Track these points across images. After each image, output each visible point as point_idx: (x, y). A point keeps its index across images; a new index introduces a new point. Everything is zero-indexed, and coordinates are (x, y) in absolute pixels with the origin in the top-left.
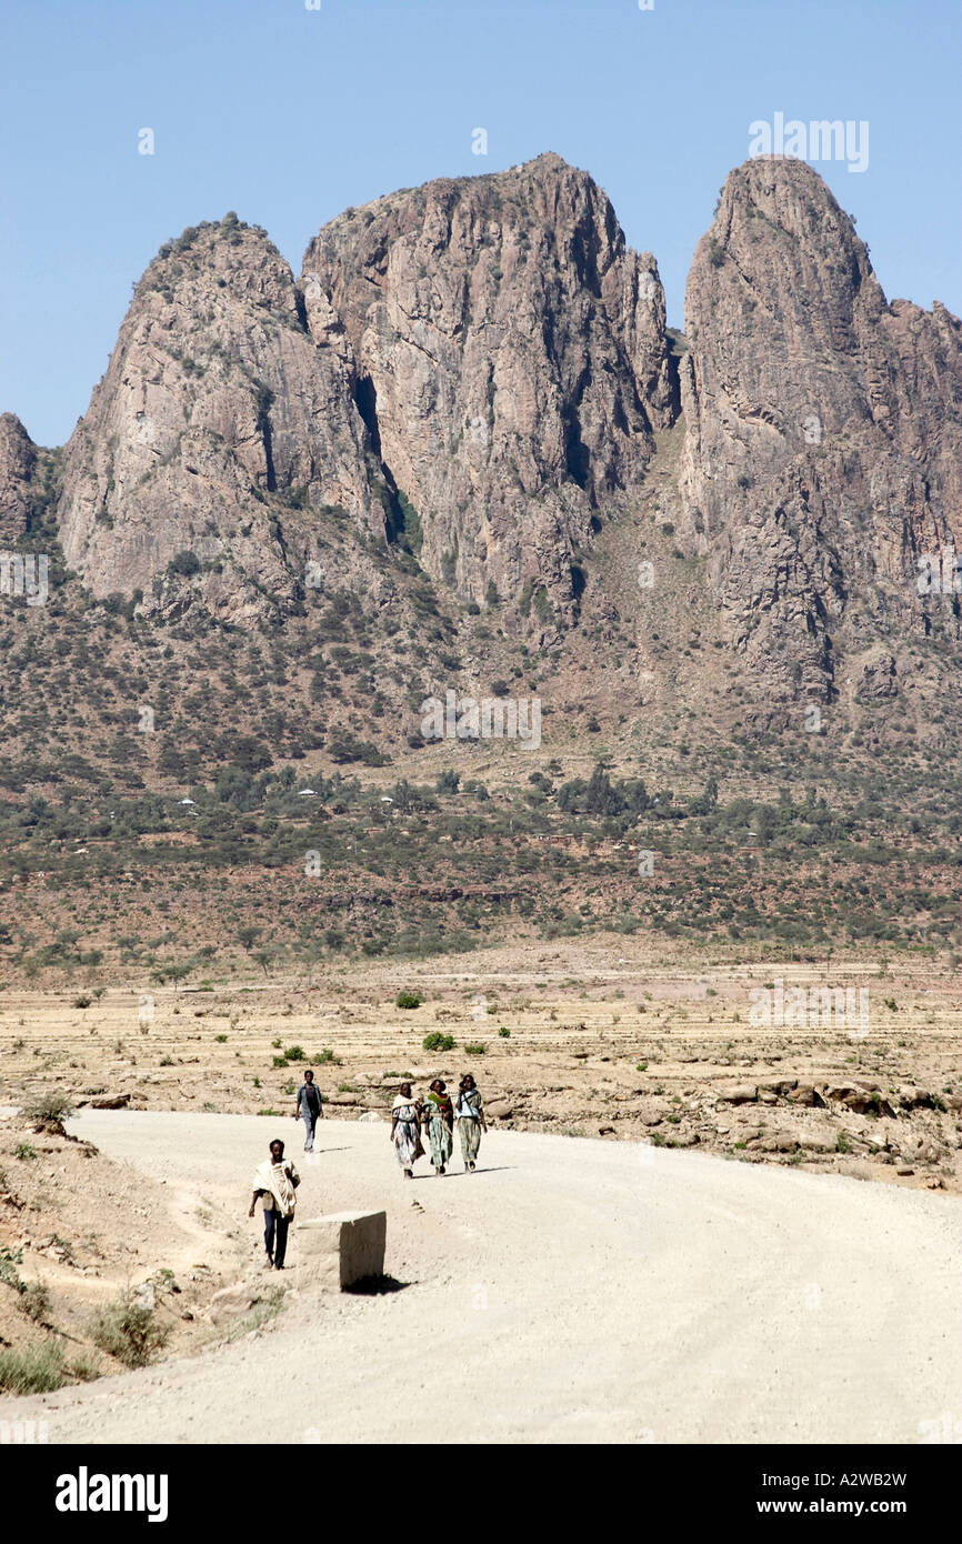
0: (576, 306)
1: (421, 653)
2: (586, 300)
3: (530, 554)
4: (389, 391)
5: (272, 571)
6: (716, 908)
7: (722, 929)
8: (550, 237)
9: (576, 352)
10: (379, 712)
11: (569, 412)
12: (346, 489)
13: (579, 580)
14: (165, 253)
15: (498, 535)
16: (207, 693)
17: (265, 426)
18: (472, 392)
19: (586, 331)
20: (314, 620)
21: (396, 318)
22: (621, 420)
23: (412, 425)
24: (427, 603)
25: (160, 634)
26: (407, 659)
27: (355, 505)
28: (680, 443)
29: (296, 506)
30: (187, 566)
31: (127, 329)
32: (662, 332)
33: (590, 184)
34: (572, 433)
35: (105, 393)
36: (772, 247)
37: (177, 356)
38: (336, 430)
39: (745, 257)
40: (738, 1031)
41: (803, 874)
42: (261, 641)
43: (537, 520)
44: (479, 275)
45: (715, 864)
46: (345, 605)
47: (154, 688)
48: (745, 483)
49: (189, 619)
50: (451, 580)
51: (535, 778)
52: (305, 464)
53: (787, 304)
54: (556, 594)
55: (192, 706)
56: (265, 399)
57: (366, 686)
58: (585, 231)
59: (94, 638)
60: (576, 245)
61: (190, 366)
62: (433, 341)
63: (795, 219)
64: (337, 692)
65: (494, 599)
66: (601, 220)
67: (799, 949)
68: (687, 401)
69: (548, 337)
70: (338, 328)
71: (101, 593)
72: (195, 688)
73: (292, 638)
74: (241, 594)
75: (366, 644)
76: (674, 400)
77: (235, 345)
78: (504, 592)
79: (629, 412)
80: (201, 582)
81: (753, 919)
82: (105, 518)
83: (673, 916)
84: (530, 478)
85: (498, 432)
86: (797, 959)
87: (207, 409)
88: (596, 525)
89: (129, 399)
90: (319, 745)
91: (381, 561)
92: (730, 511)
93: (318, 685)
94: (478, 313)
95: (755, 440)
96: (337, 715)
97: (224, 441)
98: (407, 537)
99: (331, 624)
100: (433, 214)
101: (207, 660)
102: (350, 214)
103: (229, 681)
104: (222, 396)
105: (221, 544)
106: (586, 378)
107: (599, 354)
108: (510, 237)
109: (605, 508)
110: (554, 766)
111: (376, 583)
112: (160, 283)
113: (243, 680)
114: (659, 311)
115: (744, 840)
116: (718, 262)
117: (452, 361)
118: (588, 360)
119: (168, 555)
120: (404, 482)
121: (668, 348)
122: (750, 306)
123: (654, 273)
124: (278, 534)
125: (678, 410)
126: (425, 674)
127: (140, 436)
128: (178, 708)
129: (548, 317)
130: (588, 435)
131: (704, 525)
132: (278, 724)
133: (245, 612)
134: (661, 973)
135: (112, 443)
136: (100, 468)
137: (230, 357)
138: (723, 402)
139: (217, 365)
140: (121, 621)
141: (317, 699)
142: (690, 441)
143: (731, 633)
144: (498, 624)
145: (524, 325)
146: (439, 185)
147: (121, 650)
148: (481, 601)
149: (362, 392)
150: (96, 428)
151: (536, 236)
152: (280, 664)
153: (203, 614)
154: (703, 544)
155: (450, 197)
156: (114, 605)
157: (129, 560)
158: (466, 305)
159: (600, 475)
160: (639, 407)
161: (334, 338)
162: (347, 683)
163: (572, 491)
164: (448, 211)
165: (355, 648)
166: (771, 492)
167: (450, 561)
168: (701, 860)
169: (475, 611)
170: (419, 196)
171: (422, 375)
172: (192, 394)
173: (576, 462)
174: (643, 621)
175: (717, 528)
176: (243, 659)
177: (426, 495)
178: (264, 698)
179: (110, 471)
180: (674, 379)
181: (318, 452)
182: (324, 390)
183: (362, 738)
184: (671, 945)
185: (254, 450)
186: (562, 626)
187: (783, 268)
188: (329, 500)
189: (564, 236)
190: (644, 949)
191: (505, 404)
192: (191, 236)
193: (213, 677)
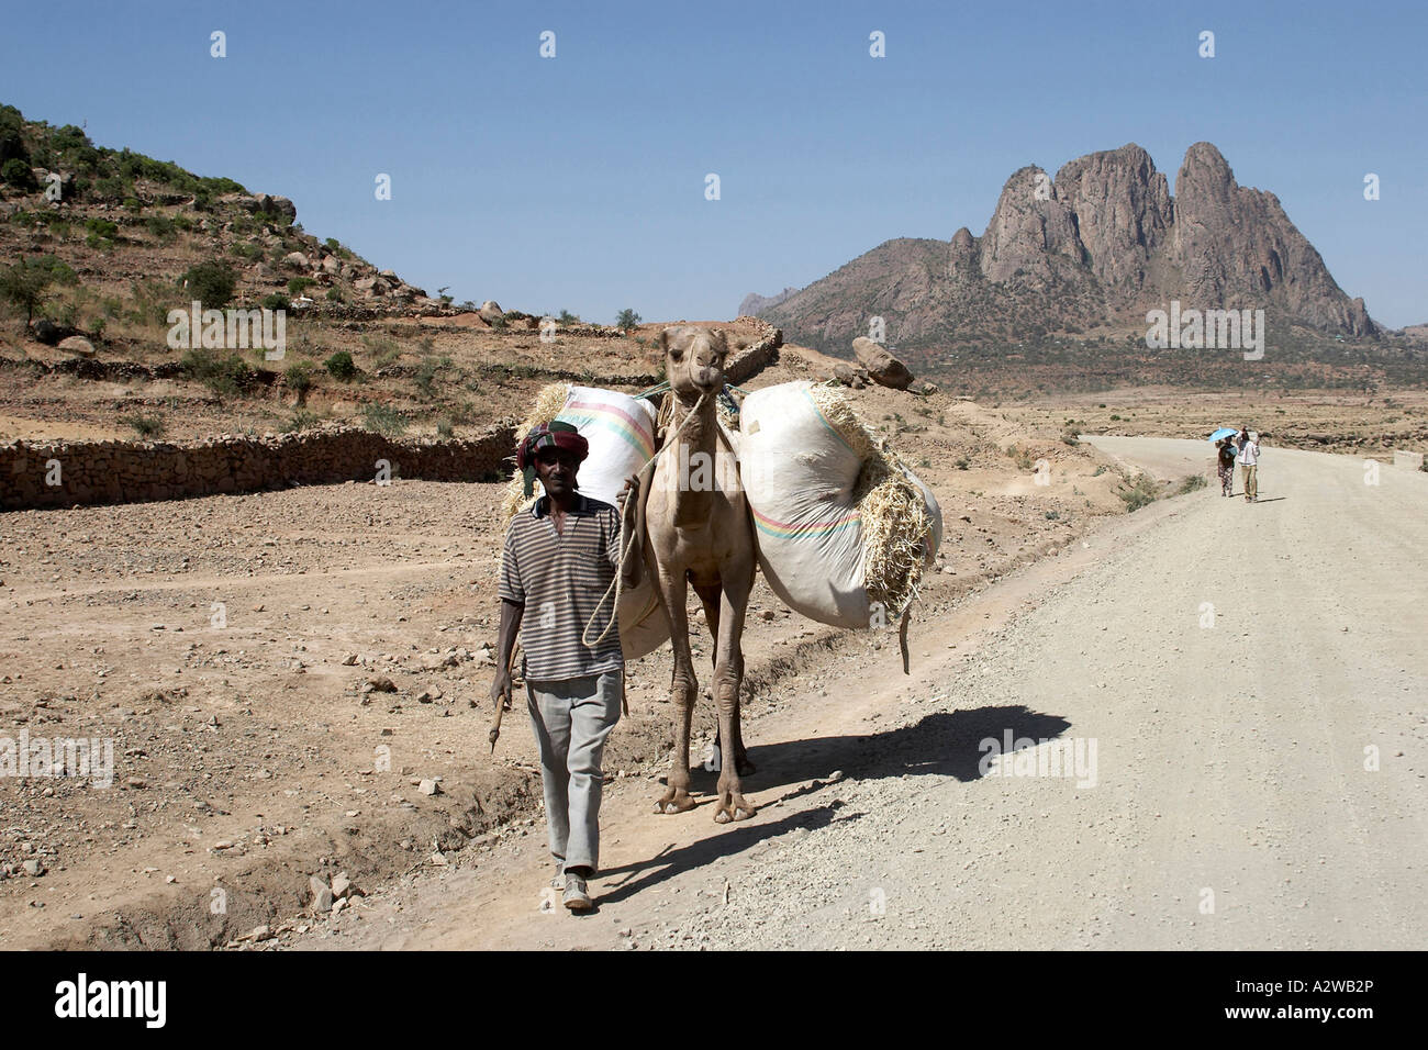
0: (1141, 190)
1: (1093, 299)
2: (1144, 188)
3: (1127, 268)
4: (1083, 217)
5: (1046, 274)
6: (1186, 377)
7: (1188, 384)
8: (1133, 169)
9: (1141, 204)
10: (1080, 317)
11: (1139, 223)
12: (1069, 248)
13: (1142, 275)
14: (1012, 177)
15: (1117, 261)
16: (1026, 312)
17: (1044, 229)
18: (1108, 217)
19: (1144, 198)
20: (1060, 289)
21: (1084, 195)
22: (1155, 225)
23: (1090, 228)
24: (1094, 283)
25: (1012, 294)
26: (1088, 301)
27: (1072, 253)
28: (1174, 233)
29: (1054, 254)
30: (1020, 273)
31: (1001, 200)
32: (1168, 197)
33: (1145, 152)
34: (1140, 229)
35: (994, 221)
36: (1202, 171)
37: (1016, 208)
38: (1066, 230)
39: (1194, 173)
40: (1206, 414)
41: (1213, 366)
42: (1043, 296)
43: (1129, 257)
44: (1110, 181)
45: (1186, 363)
46: (1069, 284)
47: (1010, 311)
48: (1194, 244)
49: (1021, 289)
50: (1102, 276)
51: (1129, 337)
52: (1056, 240)
53: (1207, 188)
54: (1135, 280)
55: (1022, 316)
56: (1044, 221)
57: (1076, 309)
58: (1144, 166)
59: (991, 296)
60: (1140, 171)
61: (1020, 211)
62: (1096, 202)
63: (1209, 161)
64: (1066, 311)
65: (1115, 281)
66: (1148, 163)
67: (1215, 389)
68: (1176, 219)
69: (1132, 200)
70: (1066, 198)
71: (993, 282)
72: (1022, 311)
73: (1053, 295)
74: (1037, 281)
75: (1076, 296)
76: (1172, 218)
77: (1034, 204)
78: (1119, 279)
79: (1158, 222)
80: (1024, 278)
81: (1198, 380)
82: (994, 258)
83: (1172, 380)
84: (1126, 242)
85: (1117, 229)
86: (1214, 392)
87: (1025, 224)
88: (1148, 258)
89: (1002, 222)
90: (1061, 328)
91: (1080, 271)
92: (1190, 253)
93: (1061, 309)
94: (1110, 193)
95: (1198, 231)
96: (1067, 318)
97: (1031, 234)
98: (1089, 263)
99: (1065, 290)
100: (1096, 162)
101: (1026, 302)
102: (1070, 163)
103: (1033, 308)
104: (1030, 219)
105: (1030, 266)
106: (1144, 212)
107: (1148, 205)
108: (1120, 169)
109: (1151, 252)
110: (1135, 333)
111: (1078, 277)
112: (1011, 186)
113: (1037, 308)
114: (1167, 191)
115: (1194, 356)
116: (1185, 175)
117: (1102, 207)
118: (1145, 206)
119: (1014, 269)
120: (1087, 246)
121: (1170, 202)
122: (1196, 189)
123: (1165, 180)
124: (1048, 262)
125: (1173, 222)
126: (1094, 305)
127: (1004, 236)
128: (1017, 317)
129: (1132, 193)
130: (1145, 229)
131: (1184, 256)
132: (1048, 321)
133: (1038, 287)
134: (1172, 397)
135: (997, 235)
136: (993, 243)
137: (1033, 208)
138: (1188, 219)
139: (1029, 211)
140: (1000, 290)
141: (1060, 313)
142: (1177, 231)
143: (1190, 292)
144: (1117, 289)
145: (1125, 196)
146: (1097, 153)
147: (1000, 300)
148: (1112, 282)
149: (1074, 218)
150: (992, 231)
151: (1128, 168)
152: (1049, 303)
153: (1025, 287)
154: (1181, 263)
155: (1101, 157)
156: (997, 285)
157: (1002, 272)
158: (1107, 190)
159: (1148, 242)
160: (1161, 221)
161: (1065, 202)
162: (1070, 308)
163: (1140, 248)
164: (1100, 162)
165: (1072, 297)
166: (1202, 247)
167: (1102, 270)
168: (1180, 362)
169: (1109, 285)
170: (1091, 157)
171: (1092, 212)
172: (1021, 220)
173: (1141, 239)
174: (1162, 287)
175: (1185, 259)
176: (1037, 302)
177: (1095, 250)
178: (1044, 313)
179: (996, 244)
180: (1172, 213)
181: (1060, 237)
182: (1062, 218)
183: (1075, 325)
184: (1175, 388)
185: (1041, 236)
186: (1137, 289)
187: (1206, 177)
188: (1064, 252)
189: (1137, 169)
190: (1166, 389)
191: (1119, 221)
192: (1021, 171)
193: (1028, 307)
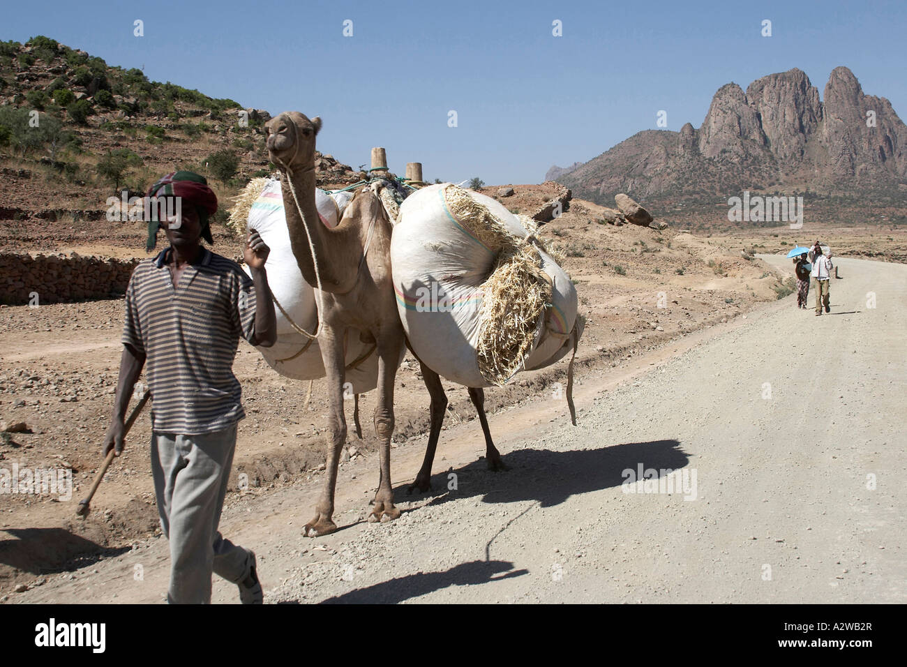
0: (802, 98)
1: (771, 167)
2: (803, 97)
3: (793, 147)
4: (764, 116)
5: (741, 152)
6: (831, 217)
7: (832, 221)
8: (796, 84)
9: (802, 107)
10: (762, 179)
11: (800, 119)
12: (756, 135)
13: (802, 152)
14: (719, 90)
15: (786, 144)
16: (728, 176)
17: (739, 123)
18: (781, 115)
19: (803, 102)
20: (749, 162)
21: (765, 101)
22: (811, 120)
23: (769, 122)
24: (772, 157)
25: (719, 165)
26: (768, 169)
27: (757, 139)
28: (823, 125)
29: (746, 139)
30: (724, 151)
31: (712, 106)
32: (819, 102)
33: (804, 73)
34: (801, 123)
35: (708, 118)
36: (841, 85)
37: (722, 110)
38: (753, 124)
39: (836, 86)
40: (842, 241)
41: (848, 210)
42: (739, 166)
43: (794, 141)
44: (782, 92)
45: (830, 209)
46: (756, 158)
47: (718, 176)
48: (836, 132)
49: (725, 162)
50: (777, 153)
51: (794, 192)
52: (747, 130)
53: (844, 96)
54: (798, 155)
55: (725, 179)
56: (739, 118)
57: (760, 174)
58: (803, 83)
59: (706, 166)
60: (801, 85)
61: (724, 112)
62: (773, 106)
63: (846, 79)
64: (754, 176)
65: (785, 156)
66: (806, 80)
67: (849, 225)
68: (824, 116)
69: (796, 103)
70: (754, 104)
71: (707, 157)
72: (726, 176)
73: (745, 165)
74: (735, 156)
75: (760, 166)
76: (822, 115)
77: (733, 108)
78: (787, 155)
79: (812, 118)
80: (727, 154)
81: (838, 219)
82: (708, 142)
83: (822, 219)
84: (792, 132)
85: (786, 123)
86: (849, 227)
87: (728, 120)
88: (806, 141)
89: (712, 119)
90: (750, 186)
91: (763, 150)
92: (833, 138)
93: (750, 174)
94: (782, 100)
95: (838, 124)
96: (754, 180)
97: (731, 126)
98: (768, 145)
99: (753, 162)
100: (773, 80)
101: (729, 170)
102: (756, 81)
103: (733, 174)
104: (730, 118)
105: (731, 147)
106: (804, 112)
107: (806, 107)
108: (788, 84)
109: (808, 138)
110: (798, 189)
111: (762, 155)
112: (718, 96)
113: (735, 174)
114: (818, 98)
115: (836, 203)
116: (830, 88)
117: (777, 109)
118: (804, 108)
119: (720, 149)
120: (767, 134)
121: (820, 105)
122: (837, 97)
123: (817, 91)
124: (742, 145)
125: (822, 118)
126: (772, 172)
127: (714, 128)
128: (723, 179)
129: (796, 100)
130: (804, 123)
131: (829, 140)
132: (742, 182)
133: (736, 160)
134: (821, 230)
135: (709, 128)
136: (707, 133)
137: (732, 110)
138: (832, 116)
139: (730, 112)
140: (711, 162)
141: (750, 177)
142: (825, 124)
143: (833, 162)
144: (786, 161)
145: (791, 102)
146: (773, 75)
147: (712, 168)
148: (783, 157)
149: (759, 116)
150: (706, 124)
151: (793, 84)
152: (743, 170)
153: (727, 161)
154: (828, 145)
155: (776, 77)
156: (710, 159)
157: (713, 150)
158: (779, 98)
159: (806, 131)
160: (814, 117)
161: (753, 106)
162: (756, 174)
163: (801, 135)
164: (776, 80)
165: (758, 167)
166: (841, 134)
167: (776, 149)
168: (828, 208)
169: (782, 159)
170: (770, 77)
171: (770, 112)
172: (724, 117)
173: (802, 129)
174: (815, 160)
175: (830, 141)
176: (735, 170)
177: (772, 136)
178: (740, 177)
179: (709, 133)
180: (821, 112)
181: (750, 128)
182: (751, 116)
183: (759, 184)
184: (823, 224)
185: (737, 128)
186: (799, 161)
187: (843, 89)
188: (752, 138)
189: (799, 84)
190: (817, 225)
191: (787, 118)
192: (724, 87)
193: (729, 173)
